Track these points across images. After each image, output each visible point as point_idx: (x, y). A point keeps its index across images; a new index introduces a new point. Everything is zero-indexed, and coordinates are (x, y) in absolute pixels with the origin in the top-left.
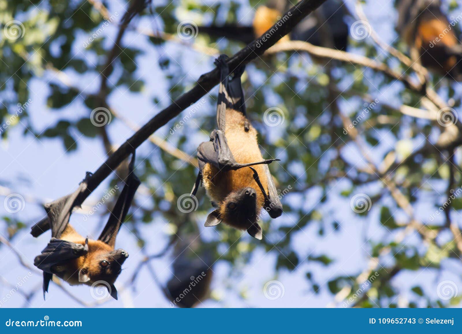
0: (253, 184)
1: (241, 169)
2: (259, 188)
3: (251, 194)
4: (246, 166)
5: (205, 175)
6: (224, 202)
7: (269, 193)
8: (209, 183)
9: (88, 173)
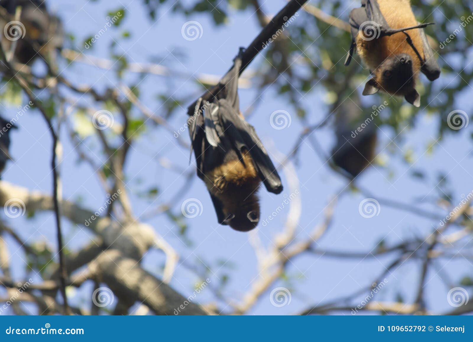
0: (408, 49)
1: (395, 34)
2: (414, 52)
3: (407, 61)
4: (400, 31)
5: (359, 43)
6: (380, 70)
7: (424, 56)
8: (363, 51)
9: (241, 49)
